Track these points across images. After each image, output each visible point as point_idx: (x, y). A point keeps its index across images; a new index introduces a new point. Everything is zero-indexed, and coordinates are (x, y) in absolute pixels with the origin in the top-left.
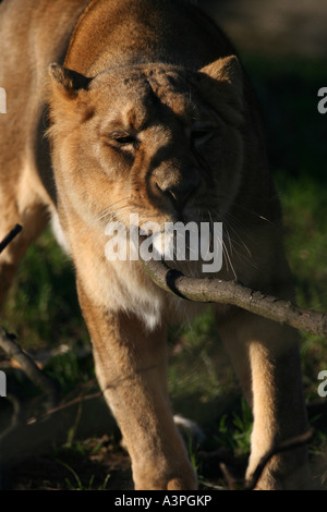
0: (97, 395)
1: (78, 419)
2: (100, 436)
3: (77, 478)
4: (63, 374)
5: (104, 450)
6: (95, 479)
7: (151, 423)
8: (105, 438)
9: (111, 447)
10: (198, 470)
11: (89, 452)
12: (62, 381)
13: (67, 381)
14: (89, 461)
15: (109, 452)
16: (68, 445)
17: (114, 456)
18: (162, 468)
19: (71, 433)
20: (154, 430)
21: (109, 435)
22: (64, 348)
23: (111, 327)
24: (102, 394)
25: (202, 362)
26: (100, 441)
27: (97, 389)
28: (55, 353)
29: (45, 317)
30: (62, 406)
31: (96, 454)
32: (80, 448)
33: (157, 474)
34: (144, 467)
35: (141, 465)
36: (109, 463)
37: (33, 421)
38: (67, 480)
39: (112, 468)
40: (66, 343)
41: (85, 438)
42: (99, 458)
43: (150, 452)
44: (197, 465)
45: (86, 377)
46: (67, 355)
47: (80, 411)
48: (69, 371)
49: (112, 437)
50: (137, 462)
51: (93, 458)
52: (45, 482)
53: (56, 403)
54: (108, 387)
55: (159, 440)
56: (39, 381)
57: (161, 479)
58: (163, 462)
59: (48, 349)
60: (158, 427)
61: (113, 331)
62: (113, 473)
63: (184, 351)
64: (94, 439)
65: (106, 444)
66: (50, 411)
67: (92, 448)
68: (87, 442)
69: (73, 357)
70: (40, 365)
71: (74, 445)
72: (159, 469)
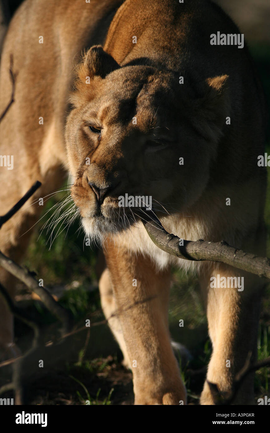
0: (103, 322)
1: (87, 342)
2: (105, 357)
3: (86, 391)
4: (75, 305)
5: (109, 368)
6: (101, 392)
7: (153, 345)
8: (110, 358)
9: (114, 366)
10: (186, 385)
11: (96, 370)
12: (73, 310)
13: (78, 311)
14: (97, 377)
15: (112, 369)
16: (79, 364)
17: (117, 373)
18: (159, 383)
19: (81, 354)
20: (155, 352)
21: (113, 356)
22: (76, 284)
23: (129, 264)
24: (107, 322)
25: (190, 296)
26: (106, 361)
27: (102, 318)
28: (68, 288)
29: (60, 258)
30: (74, 331)
31: (102, 372)
32: (89, 366)
33: (154, 387)
34: (144, 381)
35: (141, 379)
36: (113, 379)
37: (50, 344)
38: (78, 393)
39: (115, 383)
40: (77, 280)
41: (93, 359)
42: (105, 374)
43: (150, 369)
44: (186, 380)
45: (94, 308)
46: (78, 289)
47: (89, 336)
48: (80, 303)
49: (116, 358)
50: (138, 377)
51: (100, 375)
52: (60, 394)
53: (69, 329)
54: (113, 316)
55: (158, 360)
56: (55, 311)
57: (158, 392)
58: (160, 378)
59: (63, 285)
60: (158, 349)
61: (130, 268)
62: (116, 387)
63: (175, 286)
64: (101, 359)
65: (110, 363)
66: (64, 336)
67: (99, 366)
68: (94, 361)
69: (84, 291)
70: (56, 298)
71: (84, 364)
72: (156, 384)
